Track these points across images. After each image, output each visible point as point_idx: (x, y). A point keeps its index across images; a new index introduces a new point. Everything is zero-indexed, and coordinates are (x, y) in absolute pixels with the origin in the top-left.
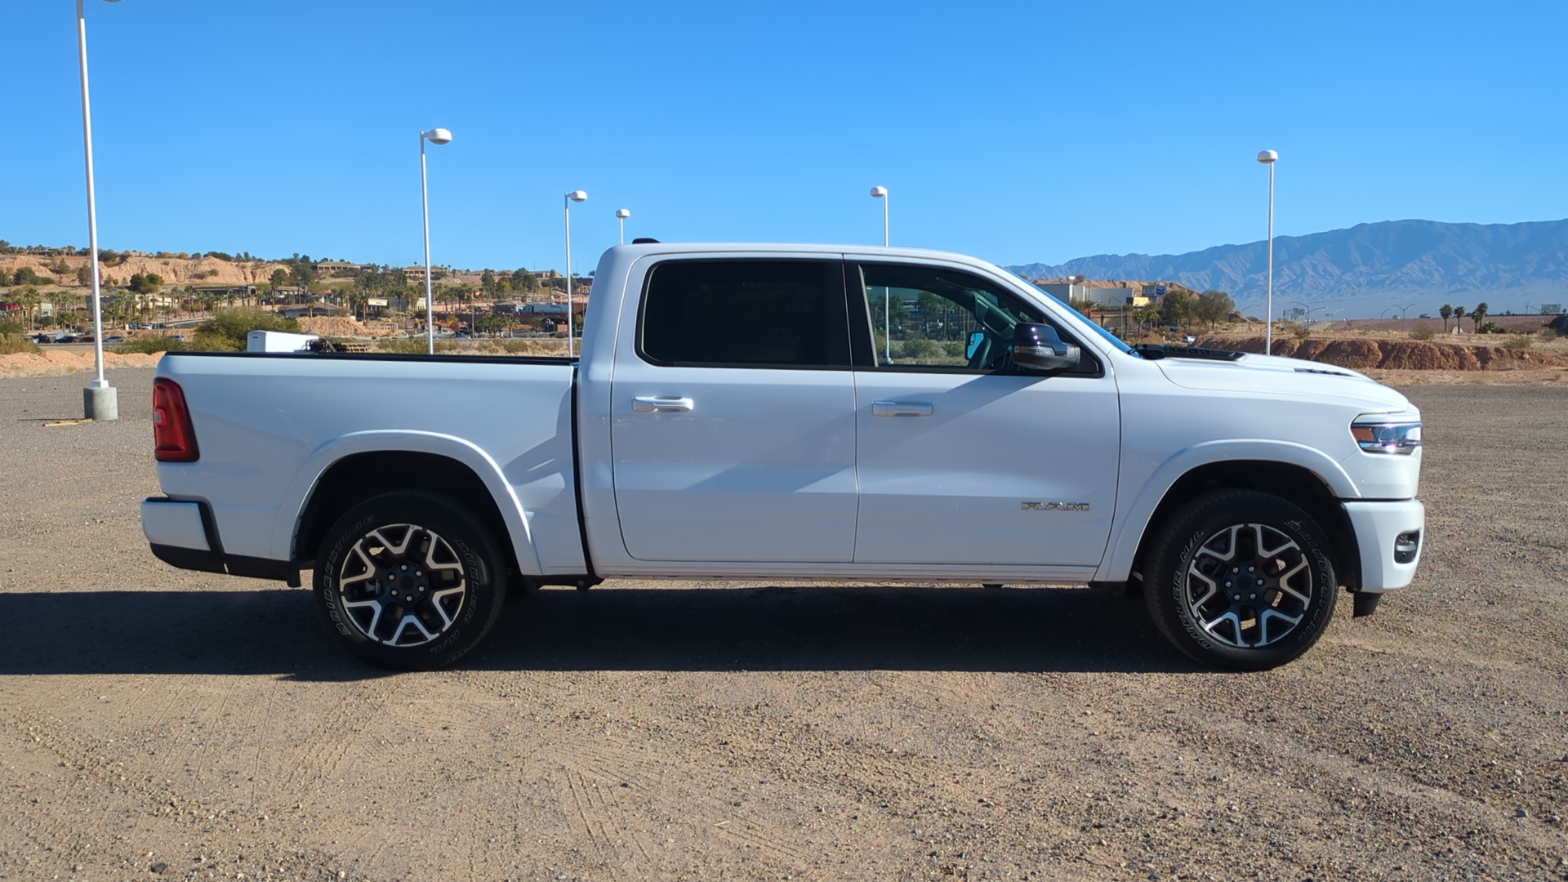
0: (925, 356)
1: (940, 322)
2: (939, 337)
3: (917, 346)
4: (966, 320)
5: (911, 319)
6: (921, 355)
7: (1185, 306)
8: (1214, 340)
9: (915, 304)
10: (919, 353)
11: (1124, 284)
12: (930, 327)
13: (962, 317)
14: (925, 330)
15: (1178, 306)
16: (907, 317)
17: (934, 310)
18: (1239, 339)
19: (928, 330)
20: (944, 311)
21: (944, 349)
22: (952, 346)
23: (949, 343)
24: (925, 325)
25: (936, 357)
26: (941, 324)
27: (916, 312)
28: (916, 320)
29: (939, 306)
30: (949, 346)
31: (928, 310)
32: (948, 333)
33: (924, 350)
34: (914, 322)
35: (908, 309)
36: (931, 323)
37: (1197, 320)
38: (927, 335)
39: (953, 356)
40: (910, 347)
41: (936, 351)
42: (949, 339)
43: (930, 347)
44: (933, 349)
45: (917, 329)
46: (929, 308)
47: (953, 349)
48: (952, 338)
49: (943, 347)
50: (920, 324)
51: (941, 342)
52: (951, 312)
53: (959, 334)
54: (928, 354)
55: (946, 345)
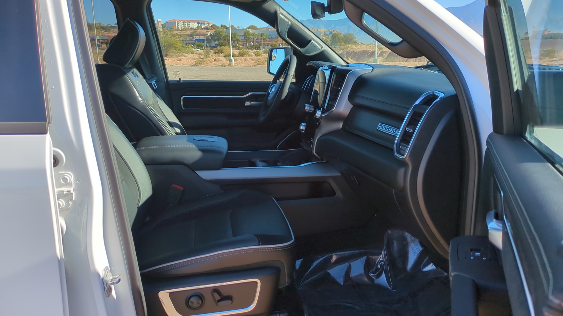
0: (247, 56)
1: (252, 43)
2: (252, 49)
3: (243, 52)
4: (262, 42)
5: (241, 42)
6: (245, 56)
7: (339, 39)
8: (350, 51)
9: (243, 36)
10: (244, 55)
11: (318, 30)
12: (249, 45)
13: (260, 41)
14: (247, 46)
15: (337, 38)
16: (240, 41)
17: (250, 38)
18: (359, 51)
19: (248, 46)
20: (254, 39)
21: (254, 53)
22: (257, 52)
23: (256, 51)
24: (247, 44)
25: (251, 56)
26: (253, 44)
27: (243, 39)
28: (243, 42)
29: (252, 37)
30: (256, 52)
31: (247, 38)
32: (255, 47)
33: (246, 54)
34: (242, 43)
35: (240, 38)
36: (249, 43)
37: (343, 44)
38: (247, 48)
39: (257, 56)
40: (241, 53)
41: (251, 54)
42: (256, 49)
43: (249, 53)
44: (250, 53)
45: (244, 45)
46: (248, 37)
47: (258, 53)
48: (257, 49)
49: (253, 53)
50: (245, 44)
51: (253, 51)
52: (256, 39)
53: (259, 48)
54: (248, 55)
55: (255, 52)
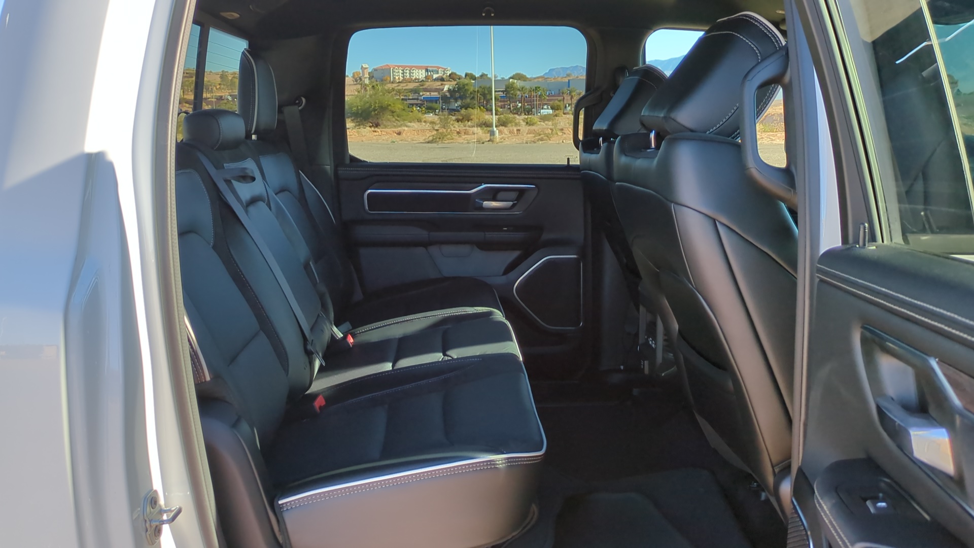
0: (512, 126)
1: (519, 103)
2: (519, 113)
3: (507, 119)
4: (536, 101)
5: (500, 102)
6: (510, 125)
9: (503, 91)
10: (508, 124)
12: (513, 107)
13: (534, 100)
14: (510, 108)
16: (498, 99)
17: (515, 96)
19: (512, 108)
20: (522, 96)
21: (524, 121)
22: (529, 119)
23: (526, 117)
24: (510, 105)
25: (519, 126)
26: (520, 105)
27: (504, 97)
28: (504, 101)
29: (518, 93)
30: (527, 119)
31: (511, 95)
32: (524, 110)
33: (511, 122)
34: (503, 103)
35: (499, 94)
36: (513, 104)
38: (511, 112)
39: (530, 125)
40: (502, 120)
41: (519, 122)
42: (525, 114)
43: (515, 120)
44: (517, 121)
45: (504, 108)
46: (512, 94)
47: (530, 121)
48: (527, 113)
49: (522, 120)
50: (506, 104)
51: (521, 117)
52: (526, 97)
53: (532, 111)
54: (513, 124)
55: (525, 118)
